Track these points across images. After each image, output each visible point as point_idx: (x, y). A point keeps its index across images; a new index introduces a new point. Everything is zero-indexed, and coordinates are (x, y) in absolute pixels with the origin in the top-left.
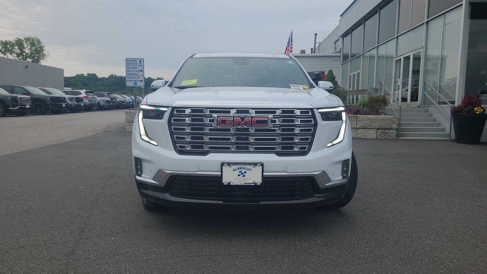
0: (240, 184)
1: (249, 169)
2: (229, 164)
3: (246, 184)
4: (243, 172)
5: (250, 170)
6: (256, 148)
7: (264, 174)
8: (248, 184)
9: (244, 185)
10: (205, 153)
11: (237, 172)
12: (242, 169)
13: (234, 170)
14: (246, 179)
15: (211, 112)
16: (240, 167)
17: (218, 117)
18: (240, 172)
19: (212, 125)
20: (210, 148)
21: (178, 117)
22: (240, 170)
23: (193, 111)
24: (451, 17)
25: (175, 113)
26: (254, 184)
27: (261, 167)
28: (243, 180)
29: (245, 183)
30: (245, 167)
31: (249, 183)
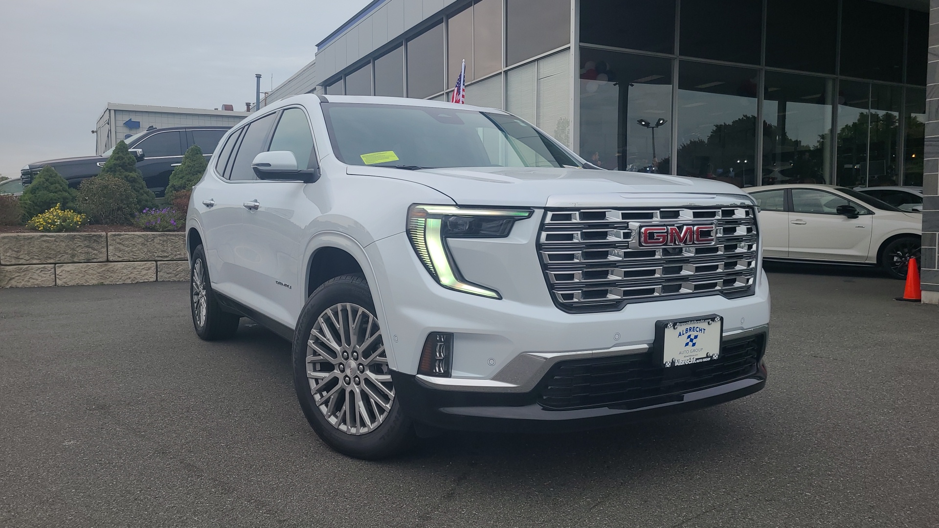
0: (690, 361)
1: (701, 330)
2: (675, 323)
3: (698, 361)
4: (692, 337)
5: (703, 330)
6: (697, 287)
7: (724, 334)
8: (701, 360)
9: (695, 362)
10: (616, 306)
11: (684, 339)
12: (692, 330)
13: (680, 335)
14: (697, 350)
15: (624, 216)
16: (688, 326)
17: (641, 227)
18: (689, 337)
19: (628, 243)
20: (626, 293)
21: (555, 230)
22: (689, 334)
23: (584, 215)
24: (548, 67)
25: (548, 220)
26: (709, 359)
27: (720, 322)
28: (692, 354)
29: (697, 359)
30: (696, 325)
31: (702, 358)
